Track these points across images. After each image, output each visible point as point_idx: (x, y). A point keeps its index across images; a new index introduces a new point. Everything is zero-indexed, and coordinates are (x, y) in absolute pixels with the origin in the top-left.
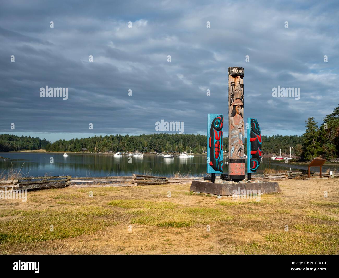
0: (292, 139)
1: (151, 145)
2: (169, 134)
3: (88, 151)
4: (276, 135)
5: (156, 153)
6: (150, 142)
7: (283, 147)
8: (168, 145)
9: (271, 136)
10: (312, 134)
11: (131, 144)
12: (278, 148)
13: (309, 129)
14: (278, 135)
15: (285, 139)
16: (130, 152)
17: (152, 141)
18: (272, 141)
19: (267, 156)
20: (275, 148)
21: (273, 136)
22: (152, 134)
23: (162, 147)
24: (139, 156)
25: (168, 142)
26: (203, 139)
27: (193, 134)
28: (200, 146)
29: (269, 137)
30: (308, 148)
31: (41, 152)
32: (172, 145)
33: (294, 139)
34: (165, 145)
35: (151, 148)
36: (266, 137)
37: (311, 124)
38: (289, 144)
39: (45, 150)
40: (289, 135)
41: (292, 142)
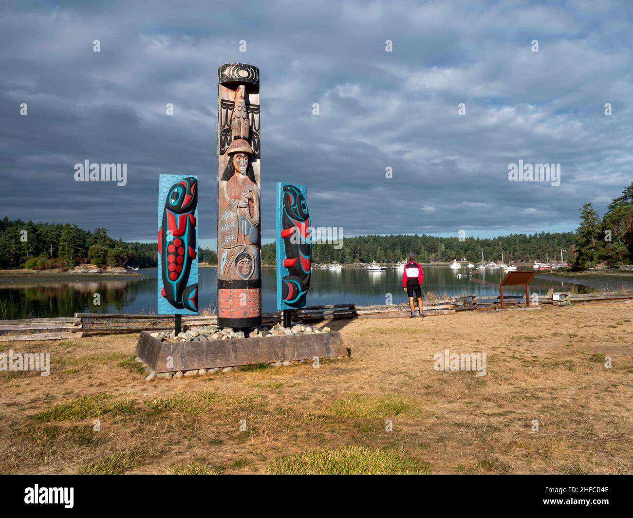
0: (565, 238)
1: (354, 253)
2: (381, 235)
3: (265, 264)
4: (541, 233)
5: (362, 264)
6: (353, 249)
7: (551, 249)
8: (379, 252)
9: (533, 234)
10: (590, 228)
11: (325, 252)
12: (543, 251)
13: (585, 221)
14: (543, 232)
15: (554, 238)
16: (325, 263)
17: (355, 247)
18: (533, 241)
19: (527, 264)
20: (539, 252)
21: (536, 234)
22: (356, 237)
23: (371, 255)
24: (336, 268)
25: (379, 247)
26: (430, 241)
27: (416, 235)
28: (426, 252)
29: (530, 235)
30: (583, 250)
31: (202, 266)
32: (386, 251)
33: (568, 238)
34: (375, 252)
35: (354, 257)
36: (525, 236)
37: (588, 213)
38: (559, 245)
39: (207, 263)
40: (561, 232)
41: (564, 241)
